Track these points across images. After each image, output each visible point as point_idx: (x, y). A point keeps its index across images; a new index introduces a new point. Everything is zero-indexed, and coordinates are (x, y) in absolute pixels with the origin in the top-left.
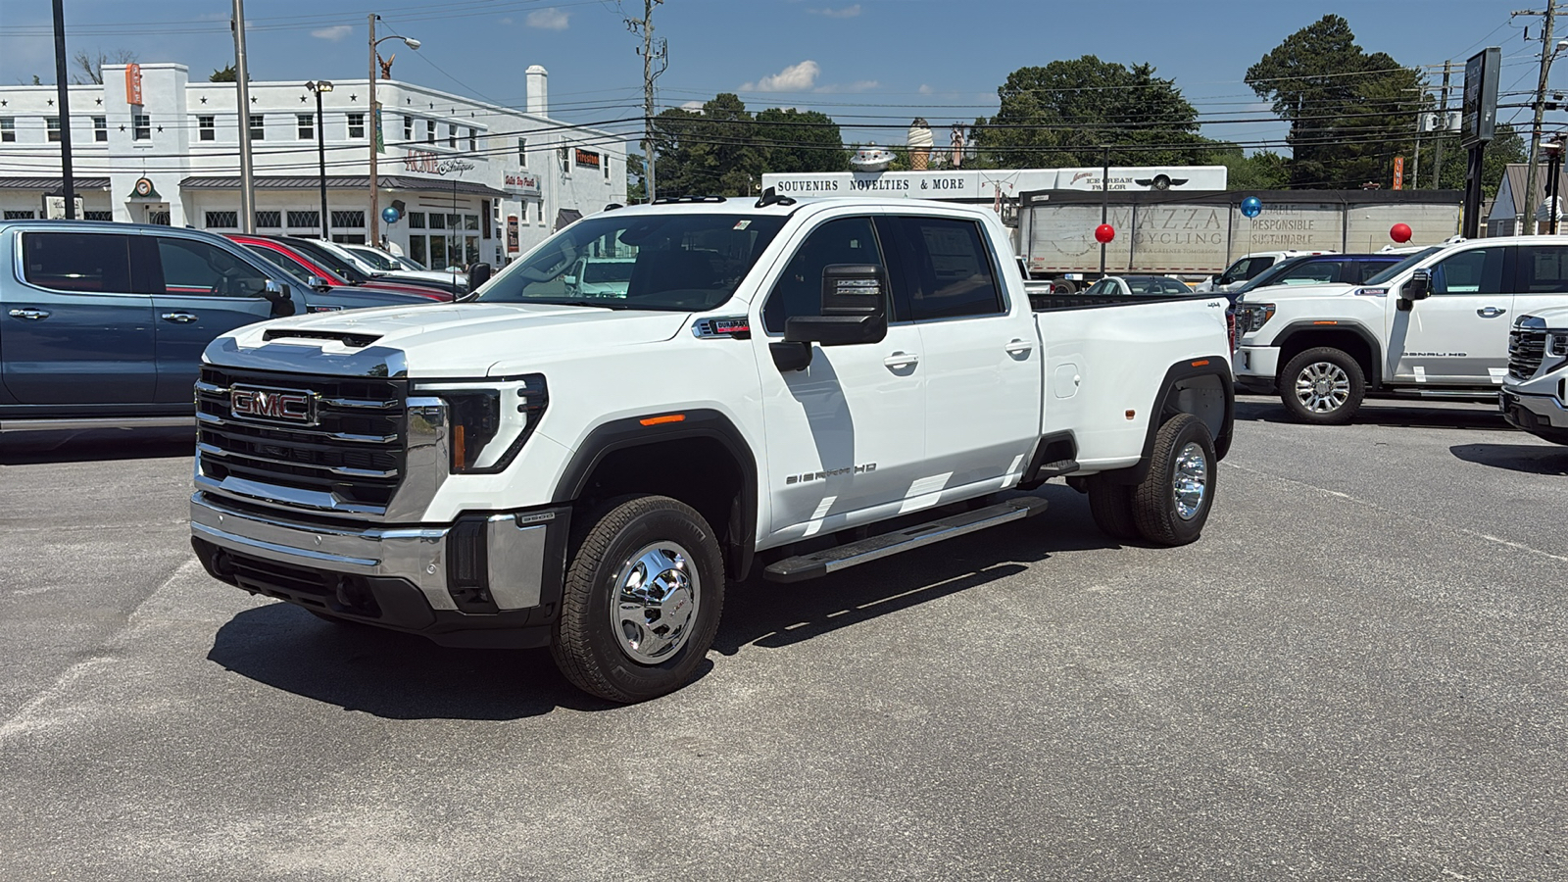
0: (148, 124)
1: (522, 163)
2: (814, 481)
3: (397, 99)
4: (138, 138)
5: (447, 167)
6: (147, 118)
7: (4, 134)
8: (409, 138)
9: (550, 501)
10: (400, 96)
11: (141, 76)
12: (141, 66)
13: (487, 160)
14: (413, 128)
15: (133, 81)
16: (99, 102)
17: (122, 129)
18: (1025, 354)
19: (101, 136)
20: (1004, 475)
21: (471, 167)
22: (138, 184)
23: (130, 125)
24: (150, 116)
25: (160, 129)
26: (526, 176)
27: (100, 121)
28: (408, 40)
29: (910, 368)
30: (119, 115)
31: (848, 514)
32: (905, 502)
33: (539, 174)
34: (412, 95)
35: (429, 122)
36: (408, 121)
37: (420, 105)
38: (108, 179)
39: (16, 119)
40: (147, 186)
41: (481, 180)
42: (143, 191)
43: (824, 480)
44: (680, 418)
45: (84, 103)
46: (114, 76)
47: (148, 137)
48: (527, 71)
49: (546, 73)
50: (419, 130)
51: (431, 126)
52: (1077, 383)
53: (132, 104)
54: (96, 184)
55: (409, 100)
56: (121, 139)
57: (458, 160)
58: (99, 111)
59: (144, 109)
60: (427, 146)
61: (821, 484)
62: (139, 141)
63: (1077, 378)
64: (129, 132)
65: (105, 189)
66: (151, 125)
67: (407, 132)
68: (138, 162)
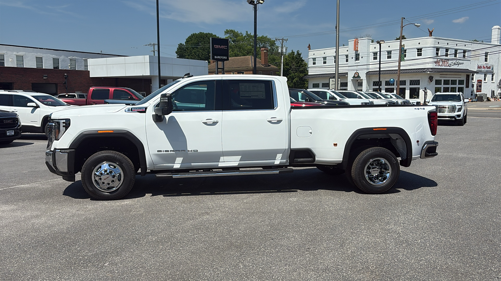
0: (359, 56)
1: (486, 60)
2: (170, 152)
3: (434, 42)
4: (356, 60)
5: (452, 64)
6: (359, 54)
7: (324, 62)
8: (438, 55)
9: (68, 148)
10: (435, 42)
11: (358, 42)
12: (359, 39)
13: (470, 61)
14: (439, 52)
15: (356, 44)
16: (347, 51)
17: (352, 58)
18: (279, 122)
19: (347, 61)
20: (275, 160)
21: (463, 64)
22: (355, 74)
23: (354, 57)
24: (360, 54)
25: (362, 57)
26: (487, 65)
27: (347, 56)
28: (416, 24)
29: (215, 123)
30: (352, 54)
31: (192, 164)
32: (219, 163)
33: (493, 64)
34: (439, 41)
35: (446, 50)
36: (438, 49)
37: (443, 44)
38: (347, 73)
39: (327, 57)
40: (357, 74)
41: (466, 67)
42: (356, 76)
43: (174, 152)
44: (112, 132)
45: (343, 51)
46: (351, 44)
47: (359, 60)
48: (492, 28)
49: (500, 28)
50: (442, 52)
51: (447, 50)
52: (311, 133)
53: (355, 51)
54: (344, 74)
55: (438, 43)
56: (352, 61)
57: (457, 61)
58: (347, 53)
59: (358, 52)
60: (445, 57)
61: (174, 153)
62: (357, 61)
63: (310, 131)
64: (354, 59)
65: (346, 76)
66: (360, 56)
67: (437, 54)
68: (355, 68)
